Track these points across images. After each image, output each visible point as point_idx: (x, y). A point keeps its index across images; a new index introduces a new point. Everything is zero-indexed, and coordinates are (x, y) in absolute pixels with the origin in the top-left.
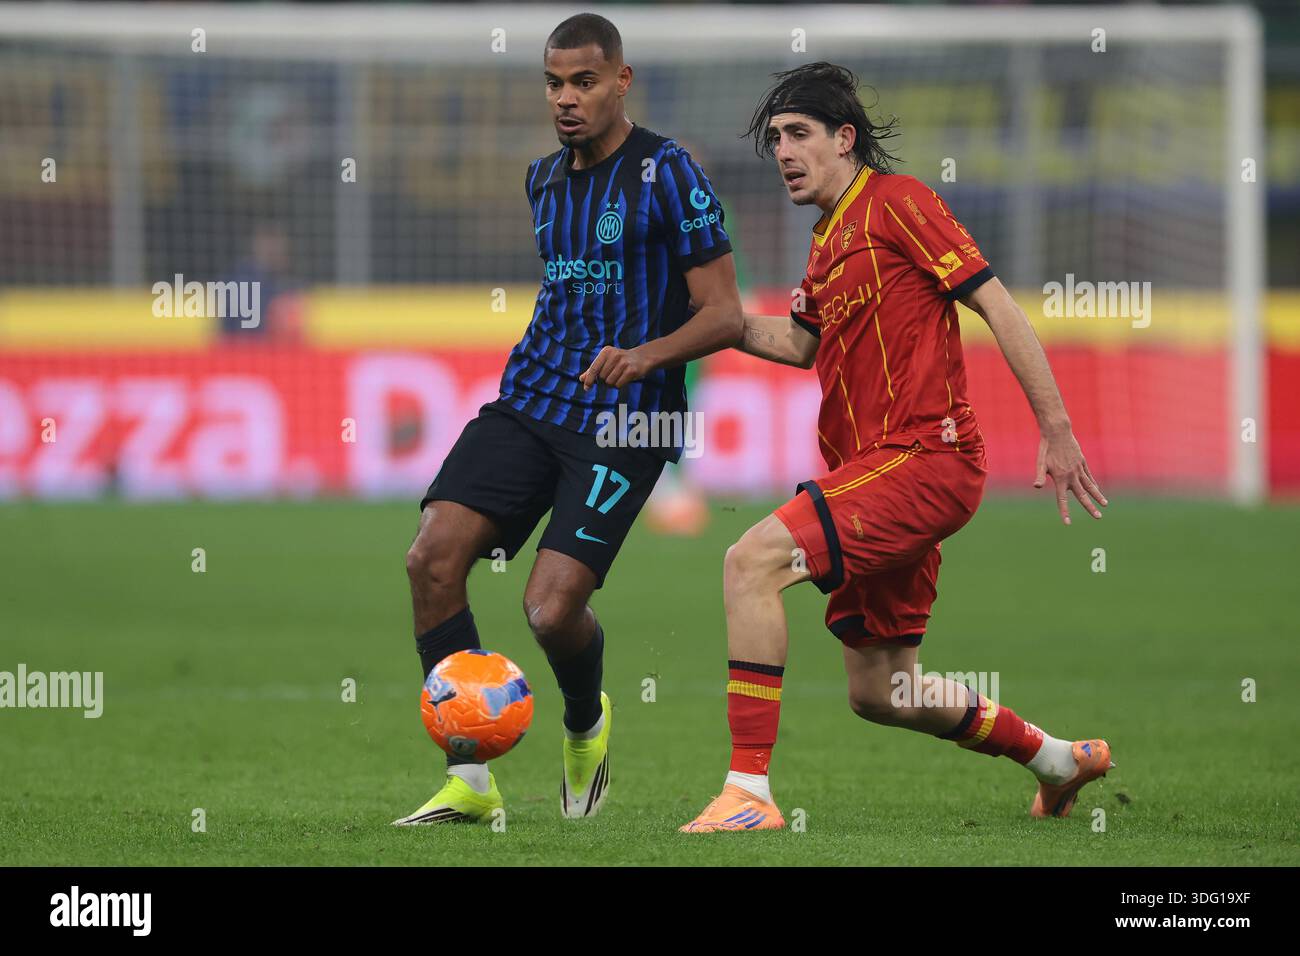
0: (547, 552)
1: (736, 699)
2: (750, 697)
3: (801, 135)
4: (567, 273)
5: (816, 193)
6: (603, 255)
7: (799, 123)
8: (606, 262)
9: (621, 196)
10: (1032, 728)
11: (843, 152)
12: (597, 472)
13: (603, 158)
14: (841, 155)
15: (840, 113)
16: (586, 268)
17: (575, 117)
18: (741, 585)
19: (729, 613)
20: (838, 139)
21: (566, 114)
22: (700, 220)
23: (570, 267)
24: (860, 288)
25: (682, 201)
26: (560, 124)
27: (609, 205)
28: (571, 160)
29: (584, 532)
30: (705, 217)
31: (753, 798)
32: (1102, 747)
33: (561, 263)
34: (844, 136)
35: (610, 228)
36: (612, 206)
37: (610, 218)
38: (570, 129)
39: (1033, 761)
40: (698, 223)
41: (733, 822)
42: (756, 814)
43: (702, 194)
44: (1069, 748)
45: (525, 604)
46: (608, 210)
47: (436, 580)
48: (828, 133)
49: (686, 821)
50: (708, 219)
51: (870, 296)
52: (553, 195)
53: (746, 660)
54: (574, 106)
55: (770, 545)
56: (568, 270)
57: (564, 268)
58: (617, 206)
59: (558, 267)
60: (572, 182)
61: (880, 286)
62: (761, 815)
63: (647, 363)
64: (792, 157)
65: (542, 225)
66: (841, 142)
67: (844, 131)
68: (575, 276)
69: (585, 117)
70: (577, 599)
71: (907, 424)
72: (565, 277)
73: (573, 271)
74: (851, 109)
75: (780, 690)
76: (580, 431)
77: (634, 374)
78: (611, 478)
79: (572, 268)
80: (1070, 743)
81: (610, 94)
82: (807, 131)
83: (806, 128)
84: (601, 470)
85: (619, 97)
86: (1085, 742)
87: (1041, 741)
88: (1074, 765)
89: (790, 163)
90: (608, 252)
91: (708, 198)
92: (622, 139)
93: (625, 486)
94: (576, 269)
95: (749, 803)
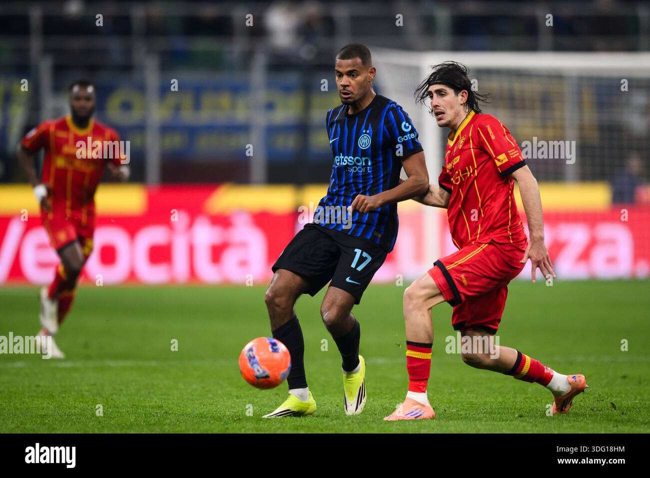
0: (332, 288)
1: (410, 359)
2: (415, 358)
3: (443, 95)
4: (345, 162)
5: (450, 122)
6: (361, 154)
7: (442, 89)
8: (363, 158)
9: (370, 127)
10: (548, 370)
11: (462, 103)
12: (356, 252)
13: (362, 109)
14: (461, 104)
15: (461, 85)
16: (353, 160)
17: (348, 91)
18: (411, 307)
19: (406, 319)
20: (460, 97)
21: (344, 89)
22: (406, 136)
23: (346, 159)
24: (467, 168)
25: (398, 129)
26: (342, 94)
27: (364, 131)
28: (347, 110)
29: (350, 279)
30: (409, 135)
31: (419, 404)
32: (581, 378)
33: (342, 157)
34: (462, 96)
35: (365, 142)
36: (366, 132)
37: (365, 137)
38: (346, 96)
39: (549, 384)
40: (406, 138)
41: (409, 415)
42: (420, 411)
43: (407, 125)
44: (566, 379)
45: (321, 311)
46: (364, 133)
47: (278, 306)
48: (455, 94)
49: (387, 415)
50: (410, 136)
51: (471, 171)
52: (339, 126)
53: (413, 341)
54: (348, 86)
55: (424, 288)
56: (346, 161)
57: (343, 159)
58: (368, 132)
59: (340, 159)
60: (348, 121)
61: (476, 167)
62: (422, 411)
63: (380, 202)
64: (439, 105)
65: (333, 139)
66: (461, 98)
67: (463, 93)
68: (348, 163)
69: (353, 90)
70: (345, 310)
71: (489, 230)
72: (344, 164)
73: (348, 161)
74: (465, 83)
75: (431, 354)
76: (349, 234)
77: (371, 208)
78: (363, 255)
79: (347, 160)
80: (567, 376)
81: (365, 80)
82: (445, 93)
83: (445, 91)
84: (358, 251)
85: (369, 82)
86: (574, 376)
87: (552, 376)
88: (569, 386)
89: (438, 107)
90: (364, 153)
91: (410, 126)
92: (371, 100)
93: (369, 259)
94: (349, 160)
95: (417, 406)
